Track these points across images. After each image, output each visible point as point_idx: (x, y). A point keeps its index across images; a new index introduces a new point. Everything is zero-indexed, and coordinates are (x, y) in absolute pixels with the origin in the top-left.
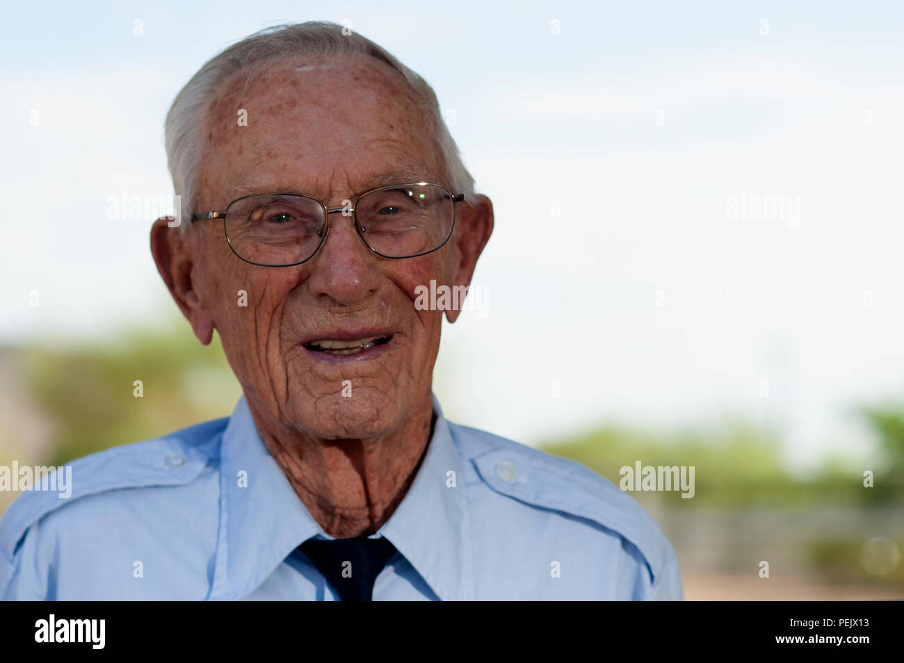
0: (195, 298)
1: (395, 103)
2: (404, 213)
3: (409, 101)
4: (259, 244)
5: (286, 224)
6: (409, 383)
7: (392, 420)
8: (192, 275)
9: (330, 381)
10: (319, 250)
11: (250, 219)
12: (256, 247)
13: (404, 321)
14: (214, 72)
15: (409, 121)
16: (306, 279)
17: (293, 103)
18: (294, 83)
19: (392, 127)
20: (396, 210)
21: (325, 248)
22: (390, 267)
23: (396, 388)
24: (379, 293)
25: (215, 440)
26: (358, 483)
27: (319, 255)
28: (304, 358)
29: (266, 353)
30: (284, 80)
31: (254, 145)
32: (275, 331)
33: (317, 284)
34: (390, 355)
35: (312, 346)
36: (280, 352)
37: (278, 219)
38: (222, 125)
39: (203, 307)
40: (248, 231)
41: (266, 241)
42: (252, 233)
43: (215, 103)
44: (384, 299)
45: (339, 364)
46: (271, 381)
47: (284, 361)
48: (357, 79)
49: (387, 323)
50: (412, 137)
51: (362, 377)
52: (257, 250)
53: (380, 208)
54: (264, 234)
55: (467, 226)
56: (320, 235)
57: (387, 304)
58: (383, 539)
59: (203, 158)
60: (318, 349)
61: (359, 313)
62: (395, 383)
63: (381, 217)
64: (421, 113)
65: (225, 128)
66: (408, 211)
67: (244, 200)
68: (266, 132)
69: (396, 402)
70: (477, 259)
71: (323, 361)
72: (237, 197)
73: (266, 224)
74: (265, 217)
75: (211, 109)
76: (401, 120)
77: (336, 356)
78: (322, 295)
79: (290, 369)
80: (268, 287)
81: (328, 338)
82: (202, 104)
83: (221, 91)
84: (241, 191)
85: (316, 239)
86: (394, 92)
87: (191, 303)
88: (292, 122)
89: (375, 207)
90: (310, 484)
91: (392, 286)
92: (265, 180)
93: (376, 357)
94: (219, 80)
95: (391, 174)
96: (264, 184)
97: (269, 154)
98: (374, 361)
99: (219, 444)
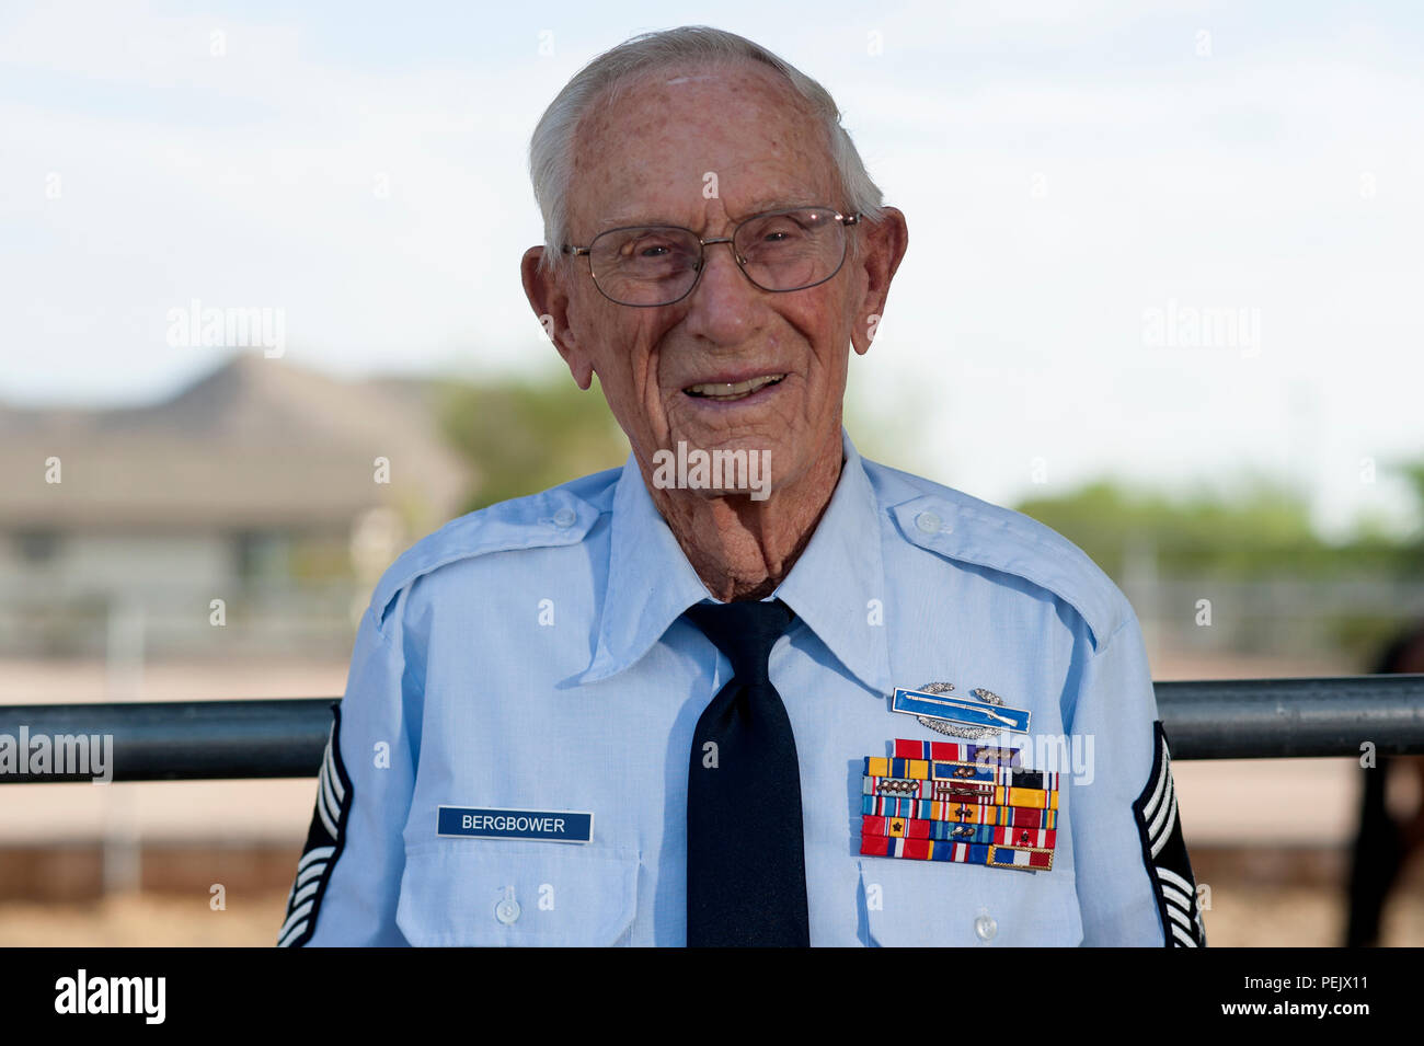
0: (572, 338)
1: (779, 116)
2: (793, 239)
3: (798, 112)
4: (630, 281)
5: (660, 258)
6: (805, 427)
7: (786, 469)
8: (567, 313)
9: (715, 430)
10: (695, 286)
11: (620, 253)
12: (627, 284)
13: (799, 359)
14: (581, 89)
15: (795, 135)
16: (684, 319)
17: (663, 122)
18: (665, 99)
19: (774, 144)
20: (785, 236)
21: (702, 285)
22: (778, 300)
23: (791, 433)
24: (766, 330)
25: (606, 492)
26: (752, 544)
27: (695, 292)
28: (686, 406)
29: (645, 401)
30: (654, 96)
31: (622, 170)
32: (653, 377)
33: (694, 323)
34: (782, 397)
35: (692, 391)
36: (660, 401)
37: (653, 252)
38: (588, 149)
39: (580, 348)
40: (619, 267)
41: (638, 276)
42: (623, 269)
43: (582, 123)
44: (772, 336)
45: (724, 411)
46: (652, 432)
47: (665, 410)
48: (735, 90)
49: (777, 363)
50: (799, 153)
51: (752, 425)
52: (629, 288)
53: (766, 234)
54: (637, 270)
55: (877, 243)
56: (696, 269)
57: (776, 340)
58: (778, 602)
59: (570, 186)
60: (701, 395)
61: (744, 353)
62: (790, 425)
63: (766, 244)
64: (812, 123)
65: (591, 151)
66: (798, 237)
67: (613, 233)
68: (634, 156)
69: (790, 449)
70: (890, 279)
71: (706, 408)
72: (605, 230)
73: (638, 258)
74: (636, 251)
75: (578, 130)
76: (785, 134)
77: (720, 402)
78: (700, 337)
79: (672, 419)
80: (641, 328)
81: (711, 381)
82: (567, 125)
83: (589, 108)
84: (608, 223)
85: (693, 273)
86: (779, 102)
87: (567, 343)
88: (663, 143)
89: (760, 234)
90: (701, 542)
91: (782, 321)
92: (634, 211)
93: (766, 400)
94: (587, 96)
95: (772, 200)
96: (633, 215)
97: (638, 180)
98: (763, 405)
99: (613, 494)
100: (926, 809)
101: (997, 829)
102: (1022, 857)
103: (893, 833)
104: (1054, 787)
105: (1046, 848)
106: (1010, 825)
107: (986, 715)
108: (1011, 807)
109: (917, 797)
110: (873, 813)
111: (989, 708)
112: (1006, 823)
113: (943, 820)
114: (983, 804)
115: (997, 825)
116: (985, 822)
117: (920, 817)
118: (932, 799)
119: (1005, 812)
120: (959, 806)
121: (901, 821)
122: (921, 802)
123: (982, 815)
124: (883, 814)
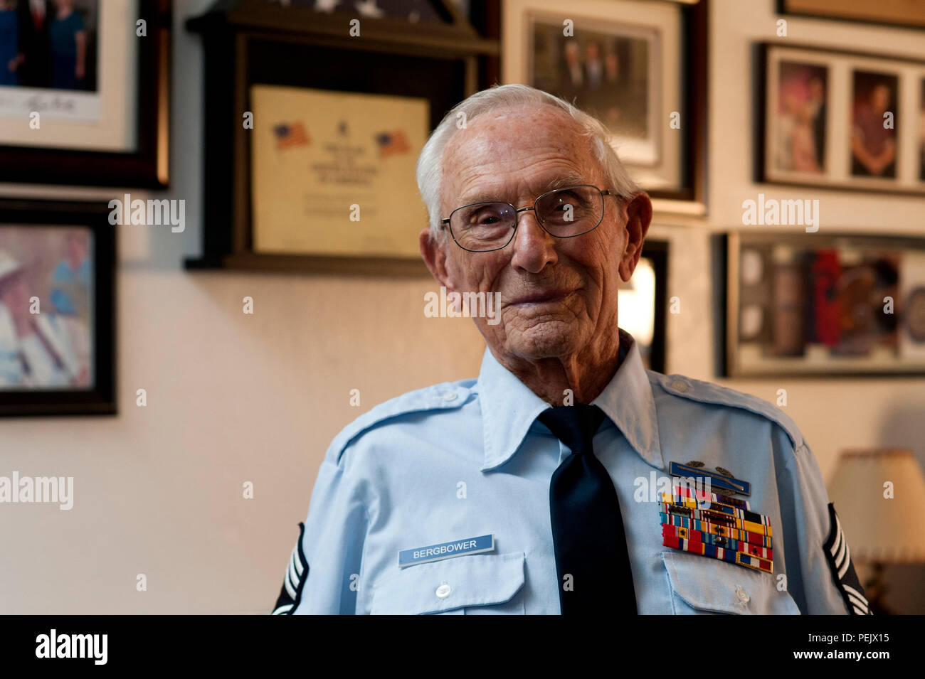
1: (562, 134)
3: (573, 131)
9: (530, 319)
10: (514, 237)
11: (469, 222)
16: (510, 261)
19: (559, 150)
21: (517, 236)
27: (515, 241)
30: (486, 127)
33: (514, 261)
56: (514, 227)
62: (577, 316)
74: (479, 221)
76: (566, 145)
78: (520, 269)
84: (460, 201)
86: (562, 126)
100: (698, 525)
101: (739, 543)
102: (755, 563)
103: (681, 536)
104: (768, 524)
105: (768, 559)
106: (746, 542)
107: (725, 482)
108: (746, 531)
109: (692, 517)
110: (668, 523)
111: (727, 478)
112: (744, 540)
113: (708, 532)
114: (729, 527)
115: (739, 540)
116: (732, 537)
117: (695, 528)
118: (701, 519)
119: (743, 533)
120: (716, 526)
121: (685, 529)
122: (694, 520)
123: (730, 533)
124: (673, 524)
